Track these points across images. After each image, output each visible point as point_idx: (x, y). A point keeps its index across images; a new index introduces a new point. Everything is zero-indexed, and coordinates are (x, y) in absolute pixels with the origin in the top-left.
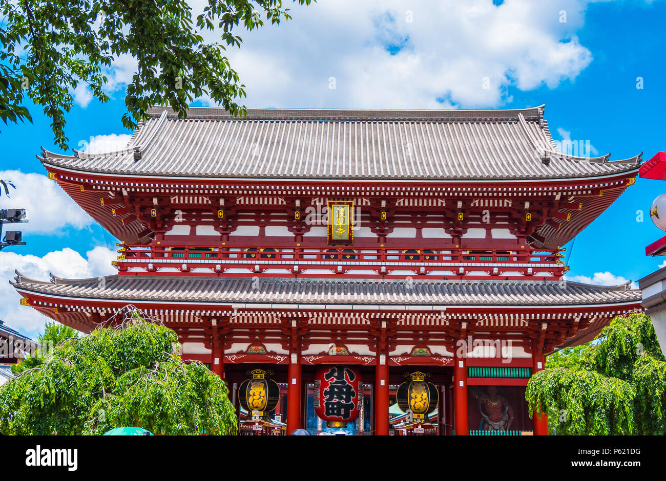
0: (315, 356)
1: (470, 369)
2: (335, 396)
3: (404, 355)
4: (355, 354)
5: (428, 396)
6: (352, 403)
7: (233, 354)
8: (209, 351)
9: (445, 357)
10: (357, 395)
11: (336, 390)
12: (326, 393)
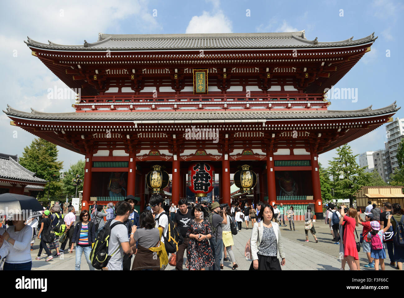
0: (187, 156)
1: (276, 162)
2: (199, 179)
3: (238, 155)
4: (210, 155)
5: (252, 178)
6: (209, 183)
7: (141, 156)
8: (128, 155)
9: (261, 155)
11: (200, 176)
12: (194, 178)
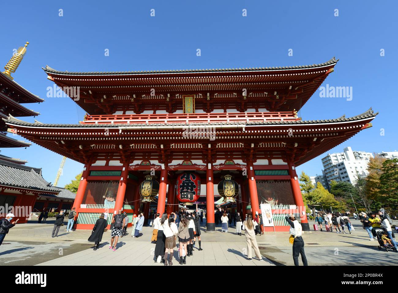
0: (175, 166)
1: (256, 171)
2: (185, 188)
3: (221, 164)
4: (195, 165)
5: (234, 187)
6: (194, 192)
7: (133, 166)
8: (122, 165)
9: (242, 165)
10: (197, 187)
11: (185, 184)
12: (181, 186)
